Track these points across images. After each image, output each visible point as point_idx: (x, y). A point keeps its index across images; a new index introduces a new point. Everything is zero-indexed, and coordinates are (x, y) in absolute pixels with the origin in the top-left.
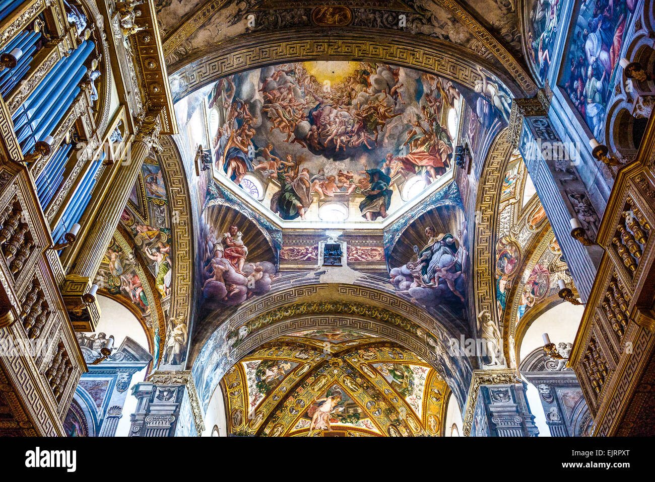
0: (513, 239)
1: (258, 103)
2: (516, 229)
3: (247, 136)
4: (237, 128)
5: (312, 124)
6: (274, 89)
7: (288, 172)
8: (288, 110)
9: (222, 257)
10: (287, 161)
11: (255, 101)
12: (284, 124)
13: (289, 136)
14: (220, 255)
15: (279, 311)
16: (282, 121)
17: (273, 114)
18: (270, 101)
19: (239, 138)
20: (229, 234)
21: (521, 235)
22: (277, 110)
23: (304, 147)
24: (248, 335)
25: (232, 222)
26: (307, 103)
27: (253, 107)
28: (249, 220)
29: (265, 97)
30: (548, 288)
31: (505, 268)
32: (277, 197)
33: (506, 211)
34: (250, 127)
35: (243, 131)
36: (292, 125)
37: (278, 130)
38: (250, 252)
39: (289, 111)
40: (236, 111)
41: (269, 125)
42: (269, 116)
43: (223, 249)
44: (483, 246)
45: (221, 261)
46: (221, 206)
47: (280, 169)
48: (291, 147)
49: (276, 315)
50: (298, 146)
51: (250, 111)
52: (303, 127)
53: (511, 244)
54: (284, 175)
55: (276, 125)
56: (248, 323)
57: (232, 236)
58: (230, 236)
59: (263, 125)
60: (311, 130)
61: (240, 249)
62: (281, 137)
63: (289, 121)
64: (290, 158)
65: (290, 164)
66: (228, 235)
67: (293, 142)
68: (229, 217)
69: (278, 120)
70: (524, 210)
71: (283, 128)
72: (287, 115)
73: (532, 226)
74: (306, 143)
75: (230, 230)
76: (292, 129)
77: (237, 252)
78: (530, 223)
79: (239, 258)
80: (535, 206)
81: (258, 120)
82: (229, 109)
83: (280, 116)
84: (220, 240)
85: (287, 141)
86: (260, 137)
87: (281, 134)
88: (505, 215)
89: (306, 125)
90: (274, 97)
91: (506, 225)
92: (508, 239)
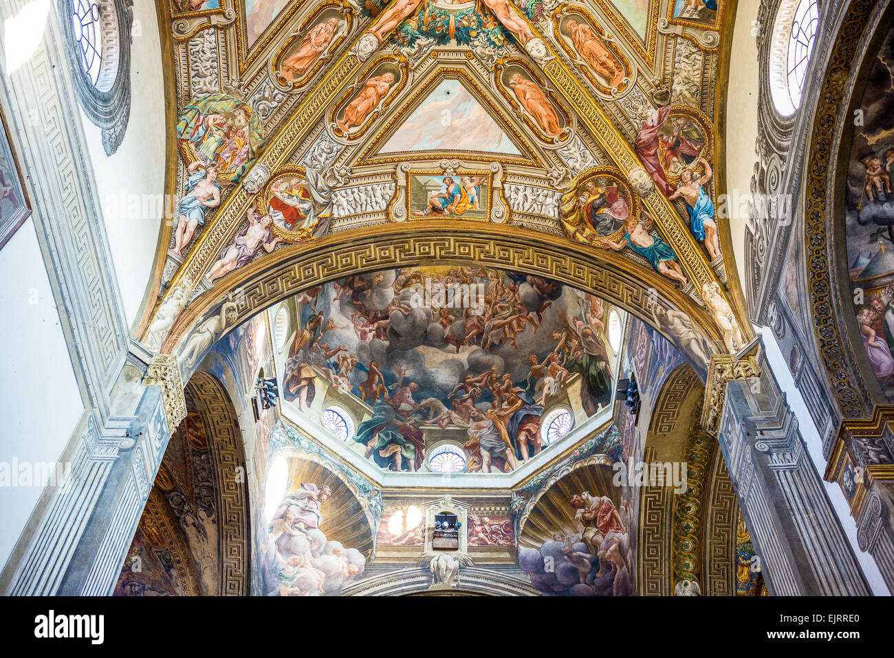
0: (572, 184)
1: (473, 356)
2: (555, 174)
3: (507, 390)
4: (489, 404)
5: (525, 281)
6: (464, 326)
7: (570, 348)
8: (499, 310)
9: (604, 537)
10: (558, 340)
11: (469, 360)
12: (514, 322)
13: (531, 320)
14: (599, 538)
15: (681, 521)
16: (510, 324)
17: (497, 335)
18: (480, 335)
19: (505, 405)
20: (579, 510)
21: (571, 163)
22: (494, 327)
23: (550, 304)
24: (699, 581)
25: (566, 499)
26: (497, 278)
27: (476, 367)
28: (572, 473)
29: (471, 343)
30: (696, 115)
31: (616, 217)
32: (586, 392)
33: (513, 195)
34: (499, 379)
35: (499, 393)
36: (520, 311)
37: (519, 336)
38: (610, 497)
39: (501, 308)
40: (465, 401)
41: (508, 347)
42: (496, 342)
43: (595, 530)
44: (552, 266)
45: (607, 542)
46: (536, 510)
47: (562, 360)
48: (545, 325)
49: (688, 527)
50: (547, 313)
51: (479, 373)
52: (527, 295)
53: (579, 190)
54: (571, 358)
55: (512, 336)
56: (675, 576)
57: (583, 507)
58: (583, 510)
59: (505, 357)
60: (532, 285)
61: (604, 506)
62: (528, 335)
63: (514, 313)
64: (557, 335)
65: (563, 339)
66: (579, 513)
67: (540, 319)
68: (557, 501)
69: (507, 330)
70: (526, 152)
71: (519, 326)
72: (506, 313)
73: (562, 135)
74: (545, 299)
75: (575, 506)
76: (524, 313)
77: (606, 512)
78: (556, 137)
79: (613, 515)
80: (525, 126)
81: (497, 361)
82: (454, 415)
83: (503, 325)
84: (581, 527)
85: (536, 327)
86: (516, 369)
87: (526, 332)
88: (520, 198)
89: (524, 289)
90: (477, 327)
91: (541, 198)
92: (567, 197)
